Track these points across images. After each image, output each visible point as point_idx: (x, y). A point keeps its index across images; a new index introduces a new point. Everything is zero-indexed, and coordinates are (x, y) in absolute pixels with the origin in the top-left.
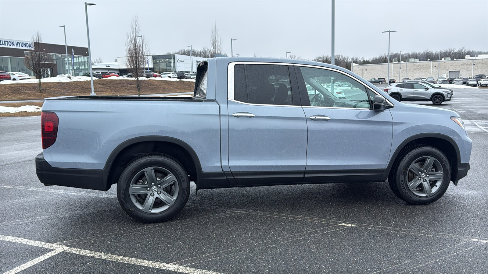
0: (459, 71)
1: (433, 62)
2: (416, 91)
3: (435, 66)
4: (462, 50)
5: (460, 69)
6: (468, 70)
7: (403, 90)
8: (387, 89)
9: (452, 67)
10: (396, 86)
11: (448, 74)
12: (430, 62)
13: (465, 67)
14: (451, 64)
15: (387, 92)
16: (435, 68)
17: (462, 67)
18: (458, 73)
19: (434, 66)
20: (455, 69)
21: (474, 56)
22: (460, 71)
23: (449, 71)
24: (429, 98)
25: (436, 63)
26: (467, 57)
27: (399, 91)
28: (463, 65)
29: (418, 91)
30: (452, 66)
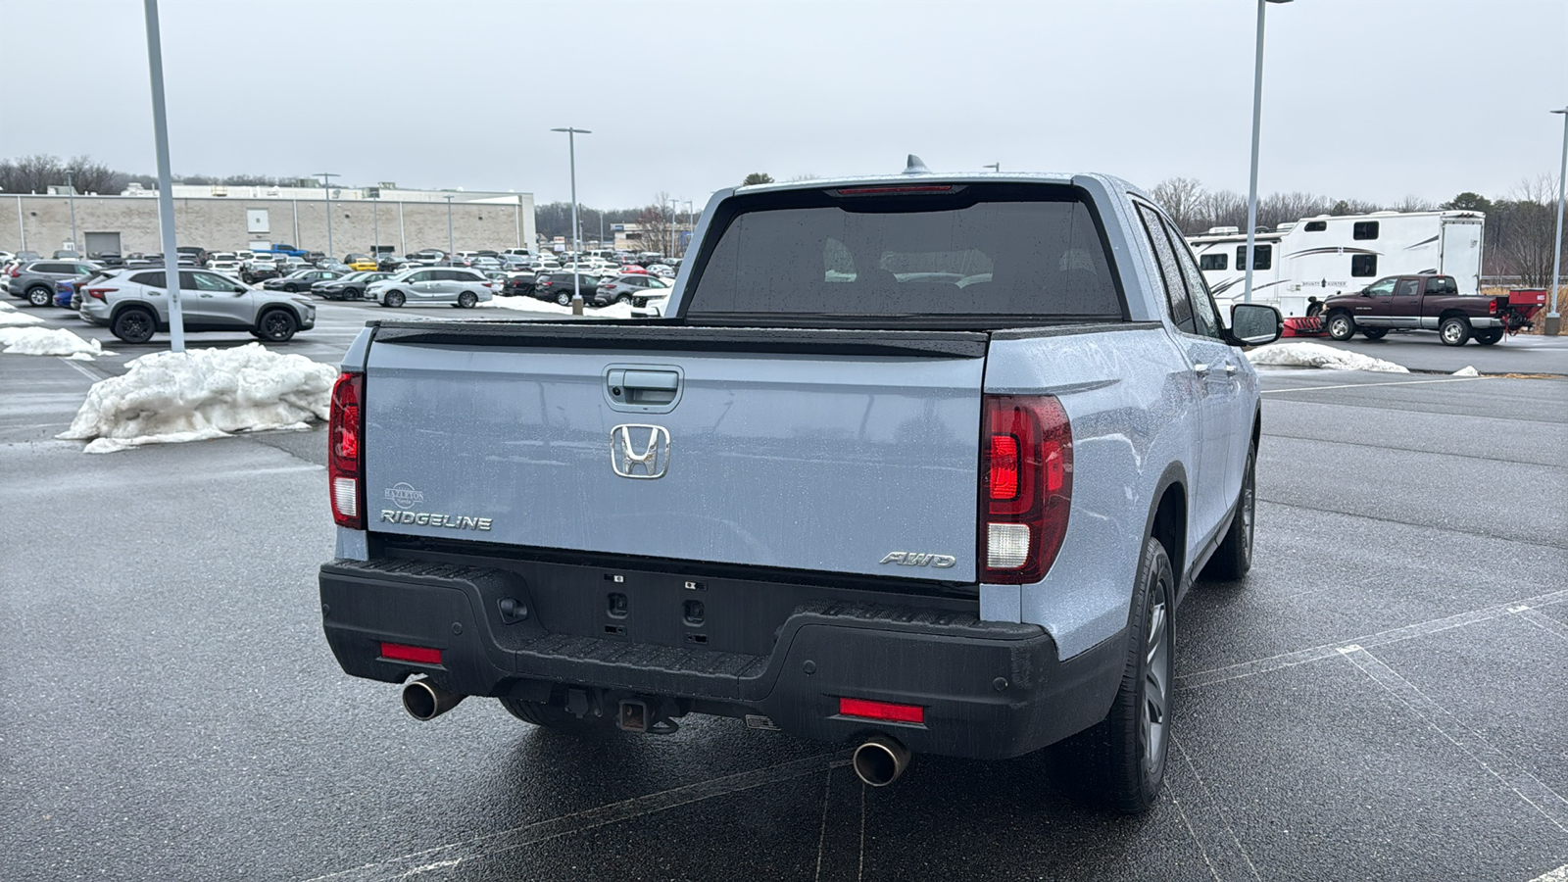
0: (118, 234)
1: (25, 200)
2: (207, 299)
3: (34, 214)
4: (82, 164)
5: (119, 227)
6: (145, 230)
7: (159, 294)
8: (102, 291)
9: (93, 219)
10: (133, 279)
11: (84, 243)
12: (14, 199)
13: (134, 221)
14: (89, 210)
15: (104, 300)
16: (33, 218)
17: (126, 220)
18: (113, 239)
19: (28, 213)
20: (105, 227)
21: (150, 188)
22: (121, 235)
23: (87, 234)
24: (251, 321)
25: (33, 200)
26: (134, 190)
27: (147, 298)
28: (129, 213)
29: (211, 297)
30: (92, 214)
